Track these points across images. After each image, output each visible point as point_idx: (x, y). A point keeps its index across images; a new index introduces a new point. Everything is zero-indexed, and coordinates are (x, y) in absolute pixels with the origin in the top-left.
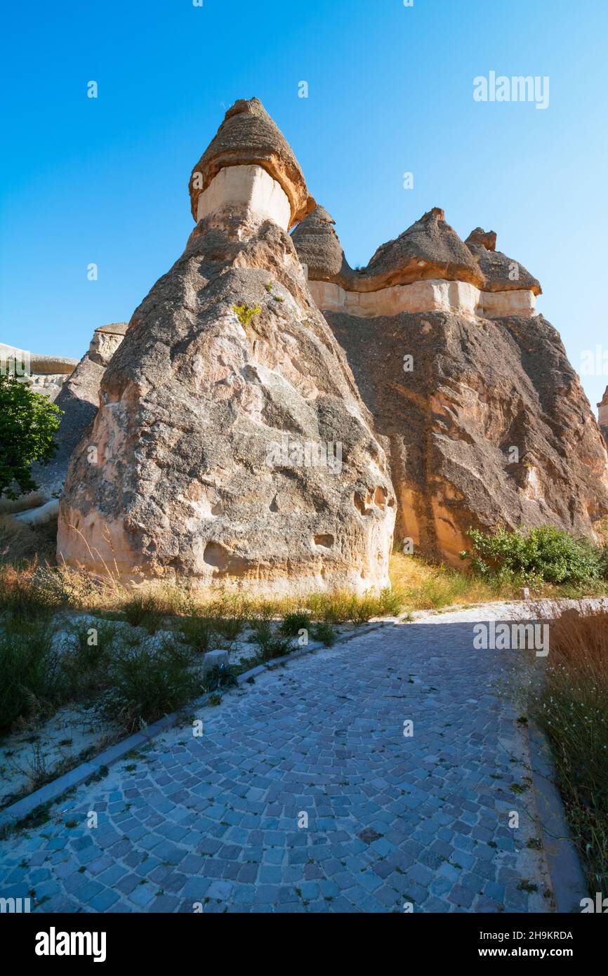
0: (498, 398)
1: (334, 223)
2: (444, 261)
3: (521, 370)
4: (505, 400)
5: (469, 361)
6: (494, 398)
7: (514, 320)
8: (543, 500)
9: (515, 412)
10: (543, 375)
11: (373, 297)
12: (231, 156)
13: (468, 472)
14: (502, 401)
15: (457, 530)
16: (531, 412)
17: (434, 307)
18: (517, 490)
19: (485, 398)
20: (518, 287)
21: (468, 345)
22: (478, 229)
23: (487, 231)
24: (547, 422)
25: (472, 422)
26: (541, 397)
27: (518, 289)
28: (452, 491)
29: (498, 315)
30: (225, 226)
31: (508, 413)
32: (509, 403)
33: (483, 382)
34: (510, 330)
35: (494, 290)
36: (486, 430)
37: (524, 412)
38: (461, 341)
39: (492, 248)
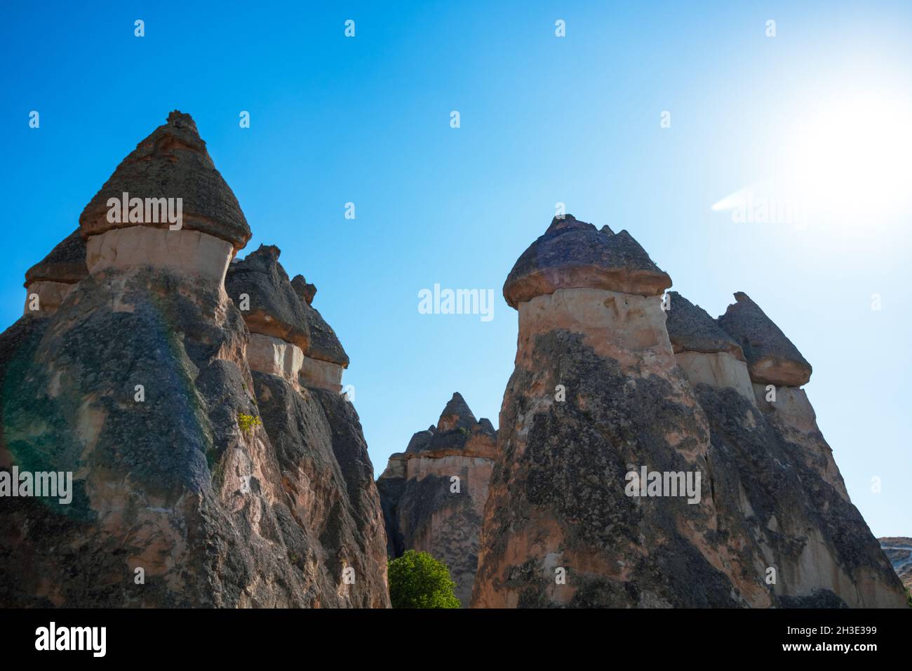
0: (323, 486)
3: (332, 452)
4: (327, 490)
5: (305, 444)
6: (320, 487)
7: (327, 395)
9: (332, 502)
10: (350, 463)
14: (325, 490)
16: (344, 506)
17: (273, 371)
18: (335, 587)
19: (314, 486)
20: (334, 360)
21: (303, 424)
24: (353, 515)
25: (303, 511)
26: (348, 488)
27: (333, 363)
29: (312, 385)
30: (198, 300)
31: (327, 503)
32: (329, 494)
34: (323, 406)
35: (314, 357)
36: (312, 520)
37: (338, 503)
38: (297, 418)
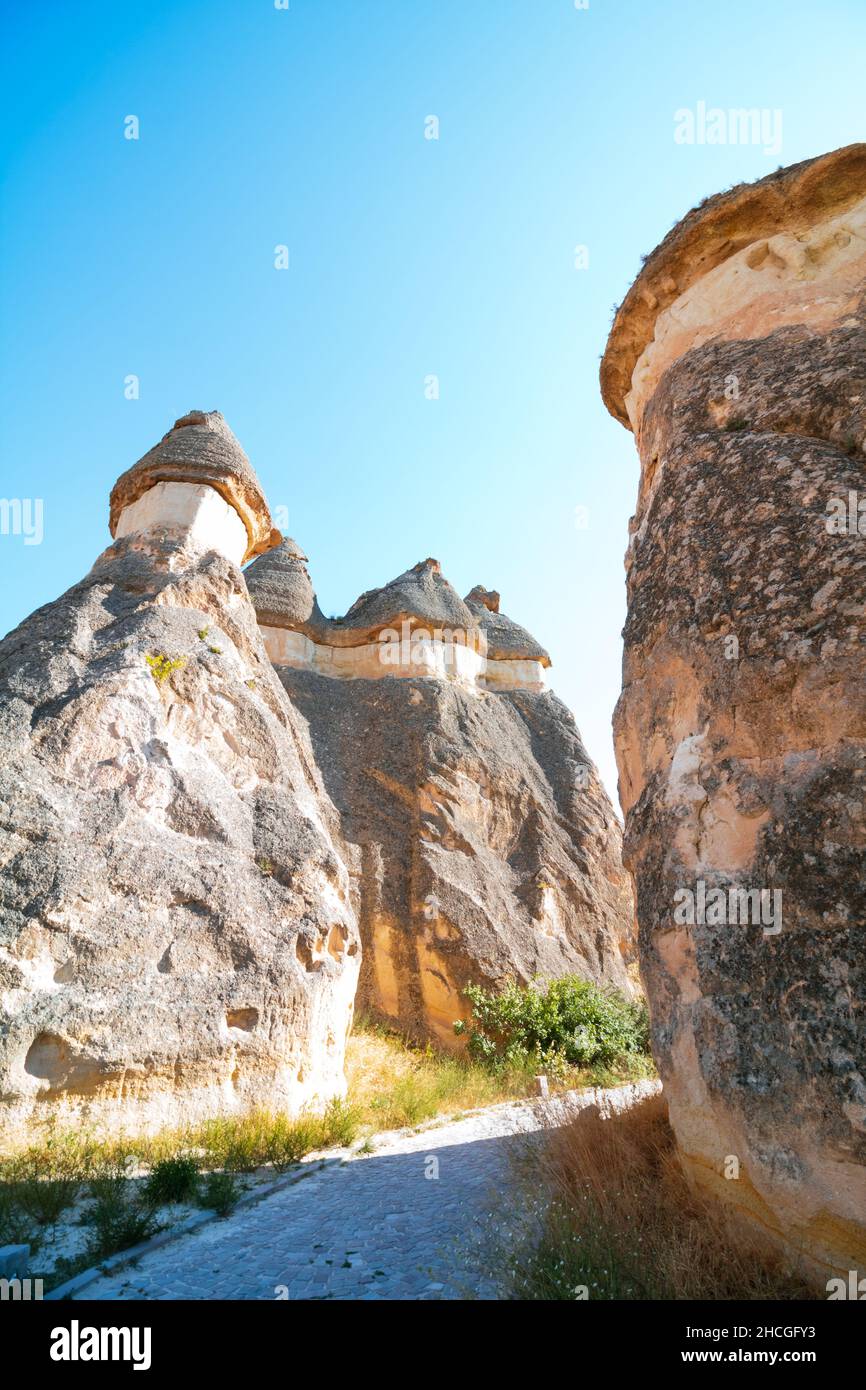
0: (504, 793)
1: (307, 561)
2: (439, 619)
3: (531, 757)
4: (512, 796)
5: (468, 744)
6: (498, 793)
7: (521, 694)
8: (563, 936)
9: (525, 812)
10: (557, 764)
11: (351, 654)
12: (174, 470)
13: (468, 899)
14: (509, 797)
15: (451, 988)
16: (544, 812)
17: (426, 673)
18: (530, 922)
19: (487, 792)
20: (525, 656)
21: (467, 722)
22: (479, 587)
23: (489, 590)
24: (564, 826)
25: (472, 826)
26: (555, 793)
27: (526, 659)
28: (445, 926)
29: (503, 688)
30: (152, 550)
31: (516, 813)
32: (518, 801)
33: (486, 771)
34: (517, 707)
35: (498, 658)
36: (490, 836)
37: (536, 811)
38: (458, 717)
39: (495, 610)
